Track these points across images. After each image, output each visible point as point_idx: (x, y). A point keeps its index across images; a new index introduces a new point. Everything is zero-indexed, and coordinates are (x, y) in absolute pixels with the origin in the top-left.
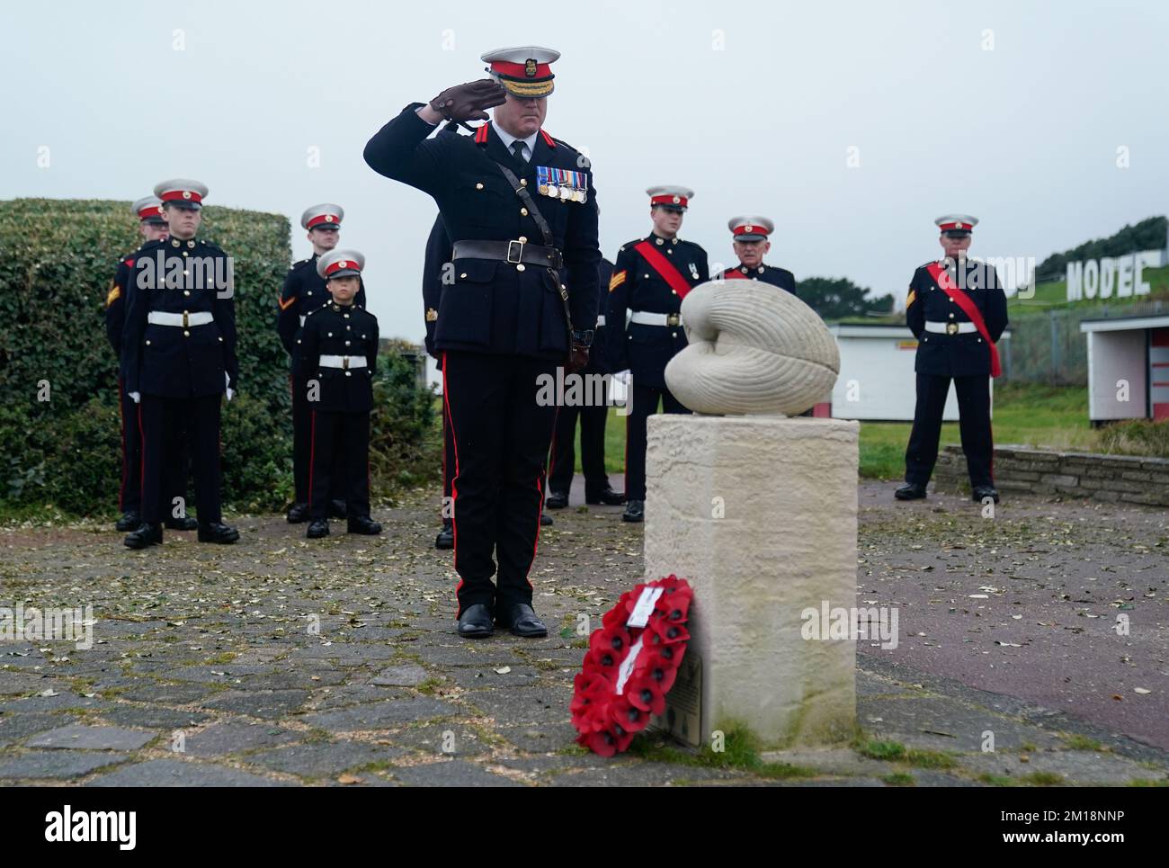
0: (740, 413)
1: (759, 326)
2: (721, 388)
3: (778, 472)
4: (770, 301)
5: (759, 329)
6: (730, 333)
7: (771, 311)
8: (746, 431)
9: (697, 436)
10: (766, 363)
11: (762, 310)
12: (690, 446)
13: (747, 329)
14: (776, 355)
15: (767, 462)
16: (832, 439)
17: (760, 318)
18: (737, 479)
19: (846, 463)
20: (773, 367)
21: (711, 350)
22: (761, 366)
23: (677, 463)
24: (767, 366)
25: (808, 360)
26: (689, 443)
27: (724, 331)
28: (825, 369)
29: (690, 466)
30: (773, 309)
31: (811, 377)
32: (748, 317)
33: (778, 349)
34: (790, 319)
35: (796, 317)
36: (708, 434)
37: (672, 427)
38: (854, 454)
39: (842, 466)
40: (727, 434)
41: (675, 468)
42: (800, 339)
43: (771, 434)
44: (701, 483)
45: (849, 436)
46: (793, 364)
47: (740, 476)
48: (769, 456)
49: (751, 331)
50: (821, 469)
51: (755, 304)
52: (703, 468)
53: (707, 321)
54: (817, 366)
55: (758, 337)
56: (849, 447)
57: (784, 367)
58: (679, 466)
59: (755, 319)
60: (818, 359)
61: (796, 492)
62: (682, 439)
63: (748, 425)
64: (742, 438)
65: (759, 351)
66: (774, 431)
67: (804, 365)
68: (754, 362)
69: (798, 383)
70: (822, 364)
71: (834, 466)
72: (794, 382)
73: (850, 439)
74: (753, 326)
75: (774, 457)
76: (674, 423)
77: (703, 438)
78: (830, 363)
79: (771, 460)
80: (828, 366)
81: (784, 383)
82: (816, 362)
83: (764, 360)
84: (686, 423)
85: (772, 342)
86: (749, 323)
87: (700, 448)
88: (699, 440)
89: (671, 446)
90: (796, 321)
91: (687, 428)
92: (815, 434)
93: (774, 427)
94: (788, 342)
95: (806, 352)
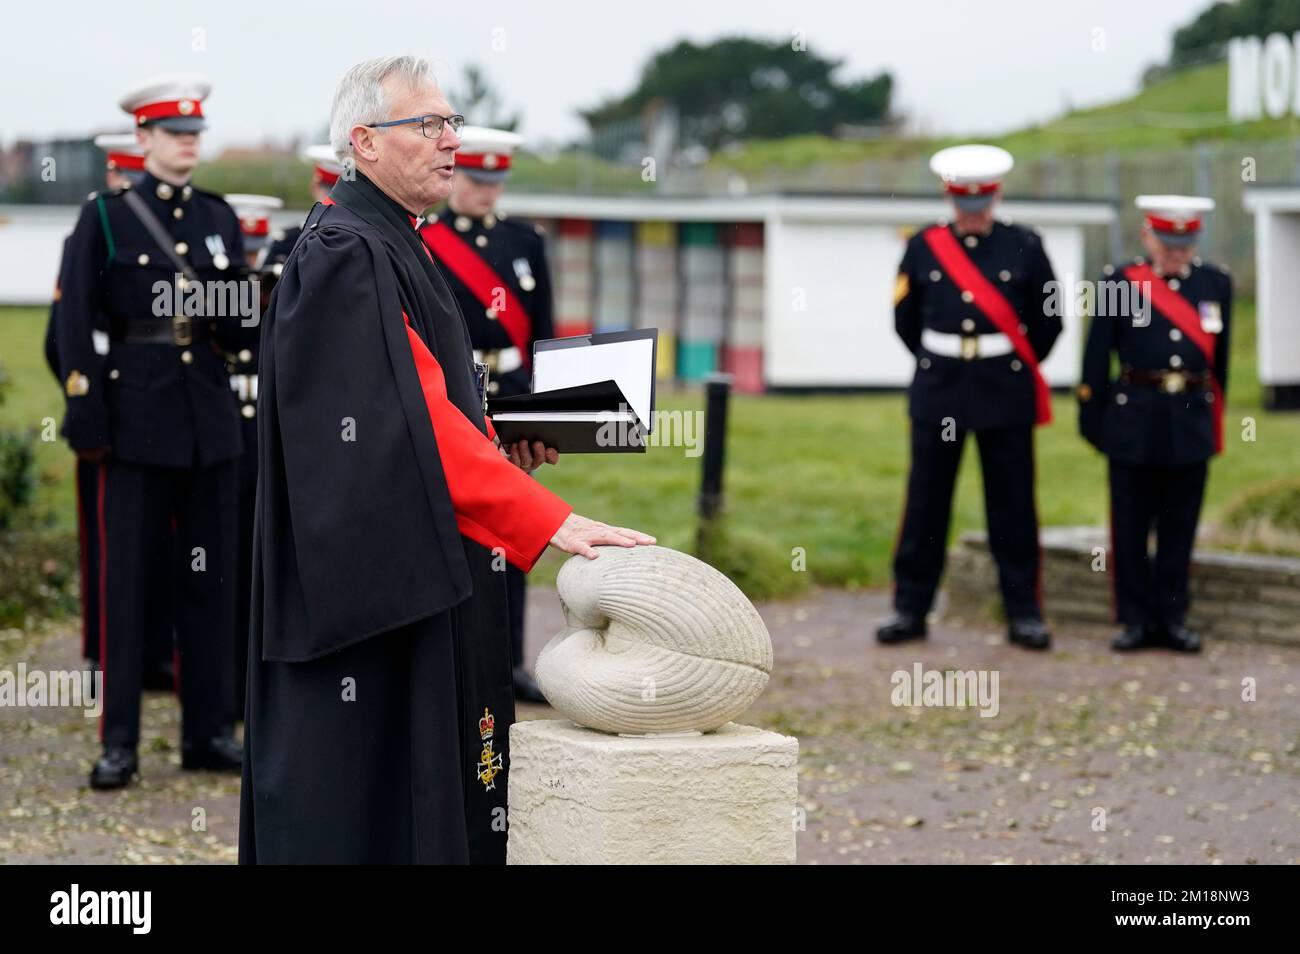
0: (639, 732)
1: (666, 618)
2: (614, 702)
3: (691, 814)
4: (679, 582)
5: (664, 622)
6: (625, 624)
7: (682, 597)
8: (650, 762)
9: (583, 766)
10: (673, 669)
11: (669, 596)
12: (573, 777)
13: (649, 622)
14: (687, 657)
15: (676, 801)
16: (761, 765)
17: (665, 608)
18: (637, 827)
19: (782, 797)
20: (683, 673)
21: (600, 644)
22: (668, 672)
23: (553, 797)
24: (676, 672)
25: (731, 660)
26: (572, 774)
27: (619, 621)
28: (752, 670)
29: (572, 804)
30: (683, 593)
31: (733, 684)
32: (651, 606)
33: (690, 649)
34: (706, 608)
35: (714, 603)
36: (597, 766)
37: (547, 747)
38: (791, 783)
39: (774, 800)
40: (623, 767)
41: (549, 801)
42: (719, 634)
43: (681, 764)
44: (588, 831)
45: (783, 760)
46: (711, 667)
47: (641, 822)
48: (678, 793)
49: (655, 626)
50: (747, 805)
51: (659, 588)
52: (589, 810)
53: (595, 607)
54: (743, 667)
55: (666, 635)
56: (783, 774)
57: (700, 671)
58: (557, 802)
59: (659, 609)
60: (743, 659)
61: (714, 839)
62: (560, 765)
63: (651, 754)
64: (643, 771)
65: (664, 652)
66: (685, 759)
67: (725, 668)
68: (660, 666)
69: (717, 692)
70: (748, 664)
71: (765, 801)
72: (710, 691)
73: (786, 764)
74: (657, 618)
75: (685, 795)
76: (549, 741)
77: (591, 771)
78: (758, 662)
79: (681, 798)
80: (757, 666)
81: (698, 694)
82: (739, 662)
83: (673, 665)
84: (565, 744)
85: (683, 641)
86: (652, 615)
87: (586, 782)
88: (584, 772)
89: (545, 772)
90: (714, 609)
91: (567, 751)
92: (740, 759)
93: (684, 753)
94: (703, 638)
95: (726, 650)
